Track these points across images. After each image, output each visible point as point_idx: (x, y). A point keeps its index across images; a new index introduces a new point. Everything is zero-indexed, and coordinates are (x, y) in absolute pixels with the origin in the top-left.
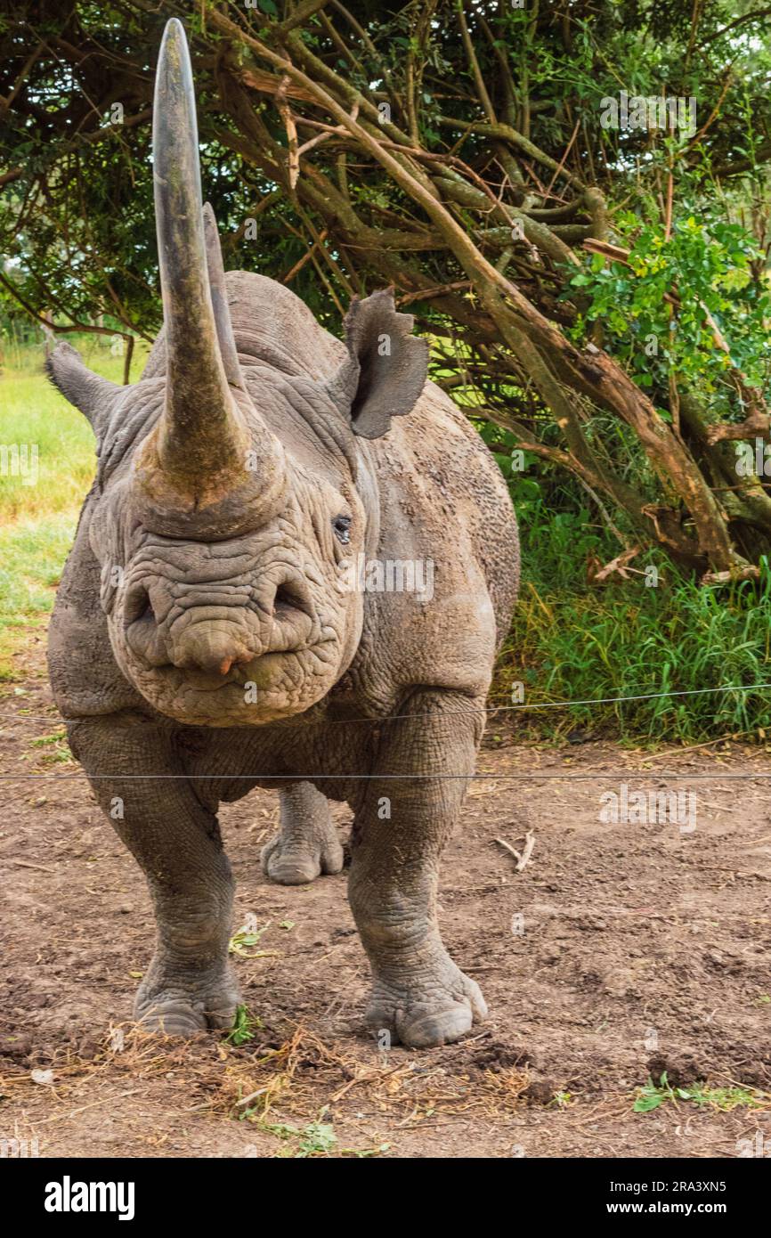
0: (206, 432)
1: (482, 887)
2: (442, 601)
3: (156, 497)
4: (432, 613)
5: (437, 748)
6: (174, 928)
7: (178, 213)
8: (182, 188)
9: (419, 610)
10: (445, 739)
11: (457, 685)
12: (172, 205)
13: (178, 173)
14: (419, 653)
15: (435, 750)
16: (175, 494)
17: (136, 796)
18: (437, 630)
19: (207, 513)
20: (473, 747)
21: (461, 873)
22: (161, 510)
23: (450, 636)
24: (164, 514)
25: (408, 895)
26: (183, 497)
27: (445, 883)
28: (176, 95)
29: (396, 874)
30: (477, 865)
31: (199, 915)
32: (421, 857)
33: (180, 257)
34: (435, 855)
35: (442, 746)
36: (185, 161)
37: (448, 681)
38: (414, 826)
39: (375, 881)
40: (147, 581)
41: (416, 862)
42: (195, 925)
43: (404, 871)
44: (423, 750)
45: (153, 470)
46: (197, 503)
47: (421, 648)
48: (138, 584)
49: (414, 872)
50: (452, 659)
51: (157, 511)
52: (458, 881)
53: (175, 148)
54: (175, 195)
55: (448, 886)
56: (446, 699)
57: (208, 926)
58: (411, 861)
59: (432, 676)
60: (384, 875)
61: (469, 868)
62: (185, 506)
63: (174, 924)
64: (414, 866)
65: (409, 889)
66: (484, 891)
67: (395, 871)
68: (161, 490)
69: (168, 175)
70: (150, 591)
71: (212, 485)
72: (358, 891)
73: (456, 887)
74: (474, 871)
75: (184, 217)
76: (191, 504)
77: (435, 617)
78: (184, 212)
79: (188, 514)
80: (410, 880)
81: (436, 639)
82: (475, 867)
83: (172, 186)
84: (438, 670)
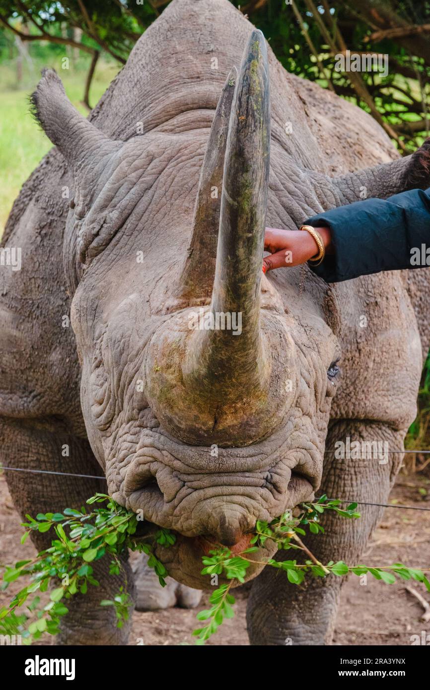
0: (237, 379)
1: (386, 632)
2: (379, 337)
3: (176, 410)
4: (367, 349)
5: (354, 477)
6: (70, 632)
7: (245, 231)
8: (251, 210)
9: (354, 347)
10: (362, 469)
11: (385, 419)
12: (240, 225)
13: (250, 198)
14: (352, 388)
15: (351, 479)
16: (196, 412)
17: (43, 496)
18: (371, 365)
19: (225, 431)
20: (388, 480)
21: (367, 616)
22: (180, 423)
23: (382, 371)
24: (182, 427)
25: (307, 622)
26: (203, 415)
27: (349, 624)
28: (255, 122)
29: (297, 600)
30: (384, 611)
31: (97, 622)
32: (324, 585)
33: (241, 267)
34: (338, 586)
35: (359, 476)
36: (257, 186)
37: (378, 414)
38: (322, 553)
39: (275, 605)
40: (154, 466)
41: (318, 590)
42: (91, 632)
43: (305, 597)
44: (340, 478)
45: (174, 382)
46: (216, 422)
47: (353, 383)
48: (146, 467)
49: (316, 600)
50: (383, 393)
51: (176, 421)
52: (363, 624)
53: (250, 173)
54: (245, 217)
55: (352, 628)
56: (369, 429)
57: (105, 634)
58: (313, 588)
59: (362, 411)
60: (285, 599)
61: (376, 613)
62: (204, 424)
63: (72, 627)
64: (315, 594)
65: (308, 616)
66: (387, 636)
67: (296, 596)
68: (181, 405)
69: (240, 199)
70: (157, 476)
71: (233, 410)
72: (256, 613)
73: (360, 630)
74: (380, 616)
75: (250, 235)
76: (211, 423)
77: (370, 353)
78: (250, 230)
79: (207, 432)
80: (311, 608)
81: (369, 375)
82: (381, 612)
83: (243, 210)
84: (368, 403)
